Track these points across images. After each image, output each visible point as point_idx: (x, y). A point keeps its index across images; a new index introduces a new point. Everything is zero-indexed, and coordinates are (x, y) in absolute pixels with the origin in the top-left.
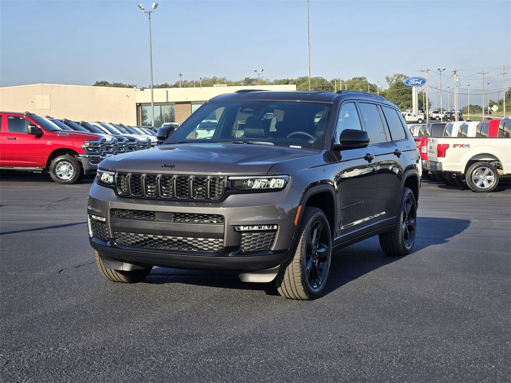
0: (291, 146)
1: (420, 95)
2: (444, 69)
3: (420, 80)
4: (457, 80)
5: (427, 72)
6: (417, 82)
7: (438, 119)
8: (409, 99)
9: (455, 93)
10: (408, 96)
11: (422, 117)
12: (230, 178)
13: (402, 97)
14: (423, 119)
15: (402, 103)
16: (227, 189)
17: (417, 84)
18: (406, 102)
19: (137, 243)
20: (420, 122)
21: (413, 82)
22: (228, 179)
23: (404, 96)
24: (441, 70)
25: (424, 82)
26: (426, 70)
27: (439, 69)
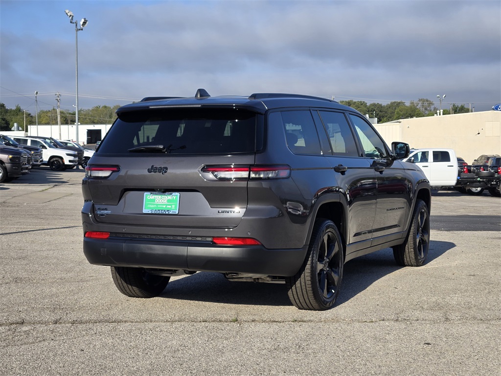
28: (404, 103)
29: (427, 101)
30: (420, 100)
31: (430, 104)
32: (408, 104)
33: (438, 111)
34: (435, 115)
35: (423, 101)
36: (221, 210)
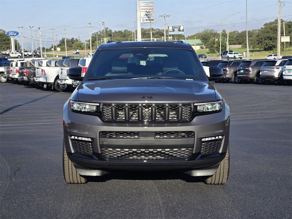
0: (187, 79)
1: (16, 41)
2: (33, 27)
3: (15, 33)
4: (41, 33)
5: (22, 28)
6: (13, 34)
7: (28, 55)
8: (8, 44)
9: (40, 41)
10: (7, 42)
11: (20, 55)
12: (195, 104)
13: (4, 42)
14: (21, 56)
15: (4, 46)
16: (193, 112)
17: (14, 35)
18: (6, 45)
19: (122, 156)
20: (19, 57)
21: (11, 34)
22: (194, 106)
23: (5, 42)
24: (32, 27)
25: (17, 34)
26: (21, 27)
27: (30, 27)
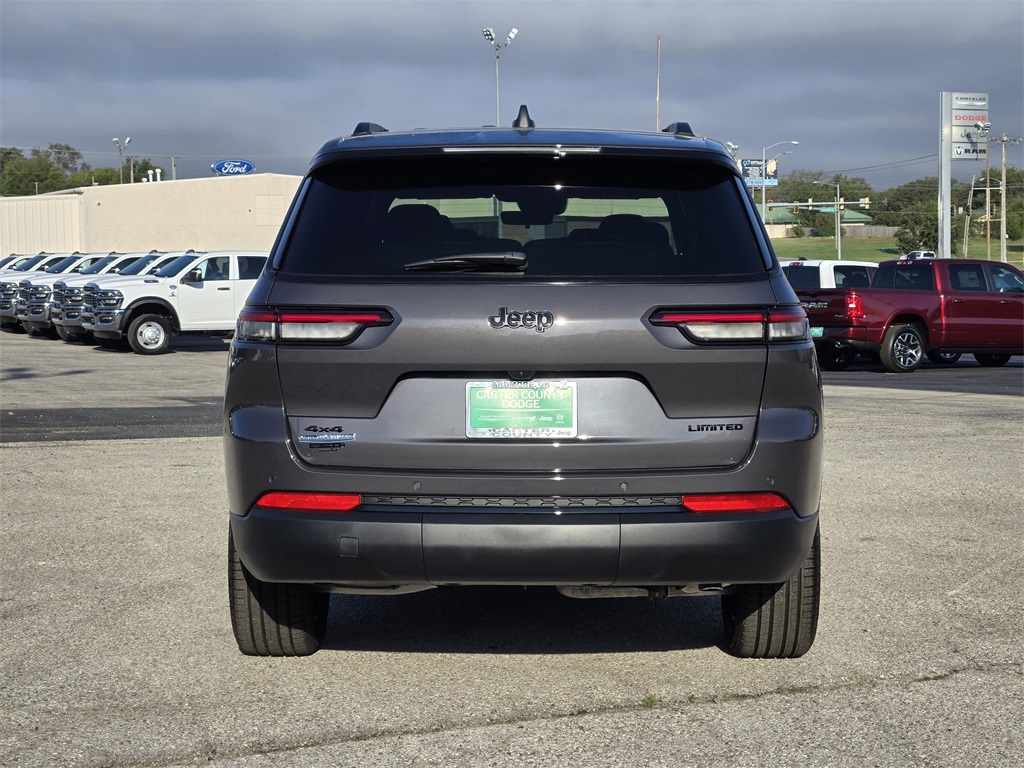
28: (21, 151)
29: (68, 148)
30: (52, 147)
31: (75, 155)
32: (27, 154)
33: (150, 172)
34: (144, 179)
35: (58, 148)
36: (695, 423)
